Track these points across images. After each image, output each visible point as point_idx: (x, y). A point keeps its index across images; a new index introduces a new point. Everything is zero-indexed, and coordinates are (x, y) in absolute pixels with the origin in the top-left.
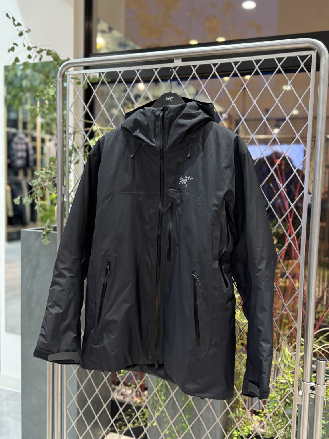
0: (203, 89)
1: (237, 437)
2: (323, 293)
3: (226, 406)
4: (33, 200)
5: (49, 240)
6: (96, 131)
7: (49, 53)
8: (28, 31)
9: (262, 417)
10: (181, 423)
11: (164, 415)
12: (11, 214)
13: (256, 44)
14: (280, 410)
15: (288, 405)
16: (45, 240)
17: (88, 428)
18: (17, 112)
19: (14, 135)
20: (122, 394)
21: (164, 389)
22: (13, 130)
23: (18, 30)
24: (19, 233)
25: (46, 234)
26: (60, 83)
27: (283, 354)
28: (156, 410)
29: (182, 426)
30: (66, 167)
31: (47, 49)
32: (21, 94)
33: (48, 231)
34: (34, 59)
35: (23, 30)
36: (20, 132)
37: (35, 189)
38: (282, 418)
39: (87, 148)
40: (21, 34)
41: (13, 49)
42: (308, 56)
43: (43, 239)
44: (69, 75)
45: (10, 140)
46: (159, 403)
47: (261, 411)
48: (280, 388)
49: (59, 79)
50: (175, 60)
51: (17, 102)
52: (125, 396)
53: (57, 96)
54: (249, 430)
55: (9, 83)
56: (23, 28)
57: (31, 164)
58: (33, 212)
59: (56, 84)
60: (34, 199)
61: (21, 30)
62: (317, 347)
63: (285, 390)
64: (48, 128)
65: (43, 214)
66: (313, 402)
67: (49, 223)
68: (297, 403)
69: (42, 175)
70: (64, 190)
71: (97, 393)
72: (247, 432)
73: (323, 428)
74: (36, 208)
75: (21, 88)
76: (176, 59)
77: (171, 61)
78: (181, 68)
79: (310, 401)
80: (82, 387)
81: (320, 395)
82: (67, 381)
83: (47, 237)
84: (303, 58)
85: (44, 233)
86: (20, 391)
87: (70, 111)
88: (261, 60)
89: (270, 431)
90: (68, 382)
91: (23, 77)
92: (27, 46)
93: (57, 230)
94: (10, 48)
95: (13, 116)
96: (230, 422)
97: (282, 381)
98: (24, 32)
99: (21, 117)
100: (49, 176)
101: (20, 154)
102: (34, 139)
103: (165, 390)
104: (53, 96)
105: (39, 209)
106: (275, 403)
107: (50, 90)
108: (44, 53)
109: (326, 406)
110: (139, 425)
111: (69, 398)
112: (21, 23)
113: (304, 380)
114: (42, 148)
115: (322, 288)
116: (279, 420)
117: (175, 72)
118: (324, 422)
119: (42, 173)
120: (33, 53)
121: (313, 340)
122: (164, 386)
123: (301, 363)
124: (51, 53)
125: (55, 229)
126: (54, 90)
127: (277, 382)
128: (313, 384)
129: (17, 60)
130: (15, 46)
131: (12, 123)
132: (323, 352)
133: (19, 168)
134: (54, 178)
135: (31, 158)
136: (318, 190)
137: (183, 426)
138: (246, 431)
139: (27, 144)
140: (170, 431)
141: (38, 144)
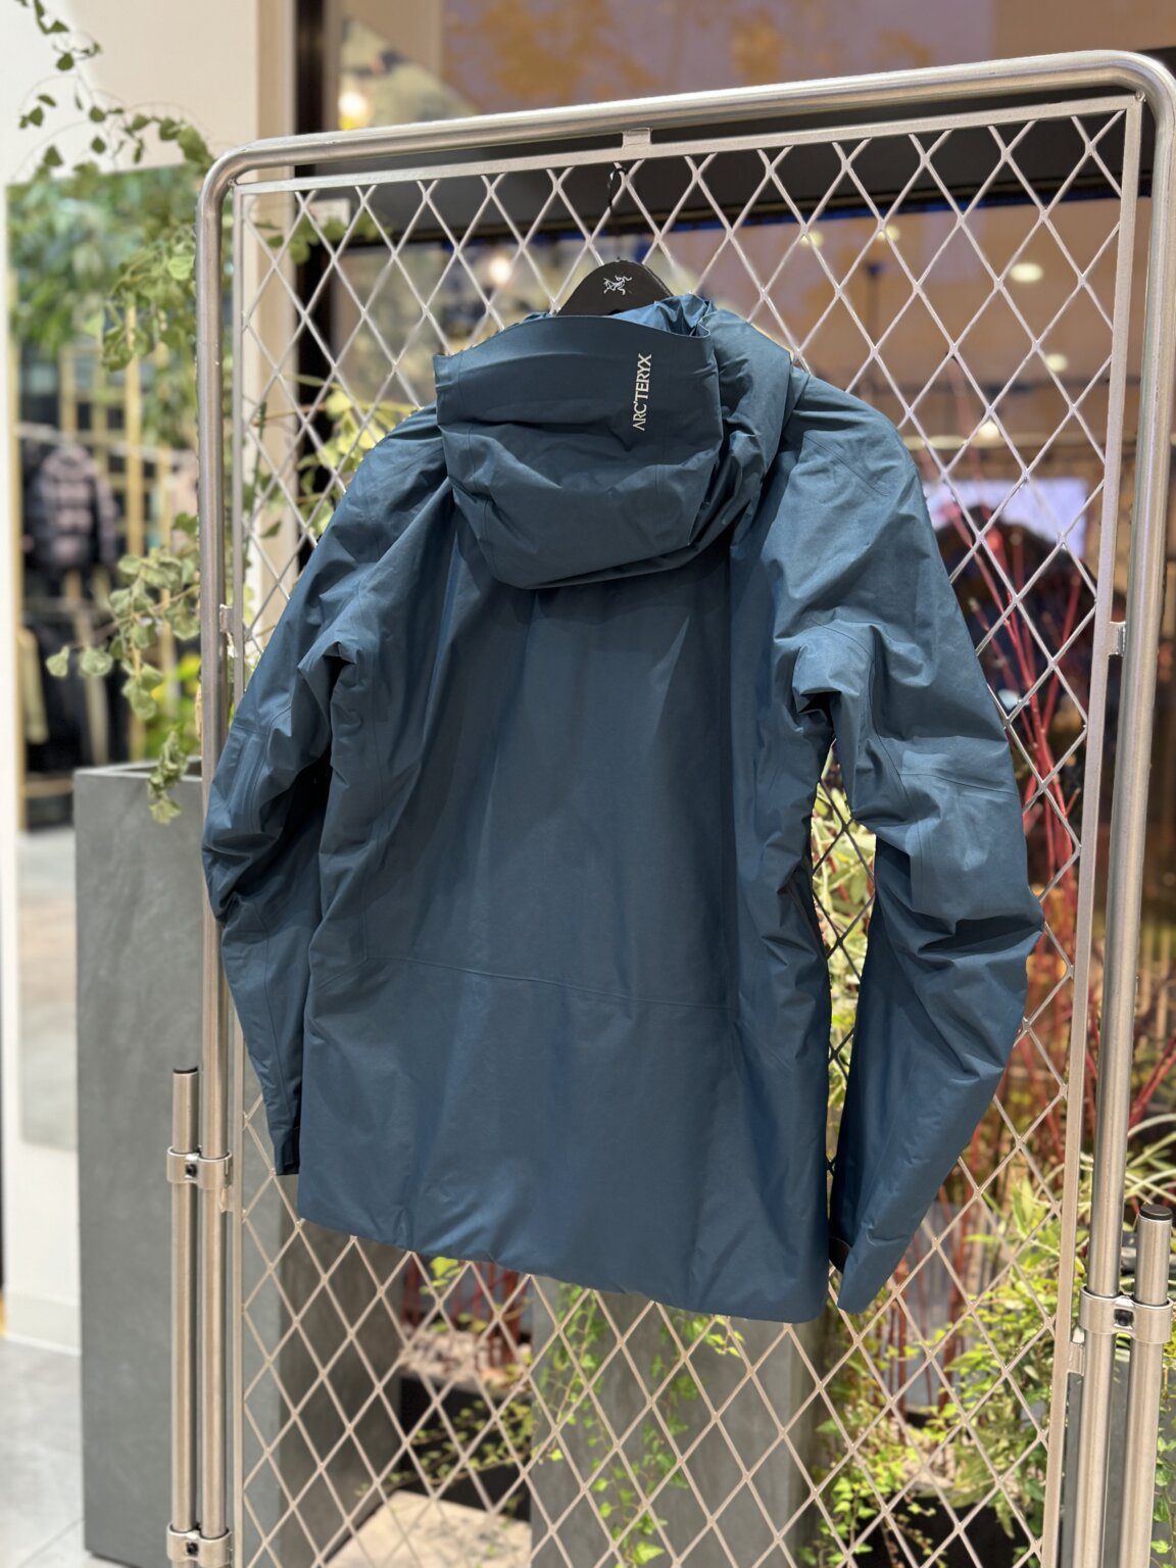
0: (729, 241)
1: (851, 1502)
2: (1155, 998)
3: (813, 1386)
4: (117, 664)
5: (174, 805)
6: (340, 416)
7: (168, 132)
8: (92, 50)
9: (940, 1429)
10: (651, 1452)
11: (589, 1423)
12: (38, 732)
13: (921, 76)
14: (1002, 1408)
15: (1031, 1387)
16: (161, 808)
17: (321, 1466)
18: (55, 365)
19: (47, 450)
20: (440, 1357)
21: (590, 1334)
22: (41, 433)
23: (55, 47)
24: (66, 801)
25: (162, 785)
26: (208, 225)
27: (1013, 1207)
28: (563, 1405)
29: (653, 1462)
30: (232, 544)
31: (162, 116)
32: (69, 299)
33: (172, 774)
34: (116, 153)
35: (74, 49)
36: (68, 438)
37: (123, 624)
38: (1009, 1432)
39: (309, 478)
40: (66, 63)
41: (36, 118)
42: (1113, 114)
43: (153, 803)
44: (242, 196)
45: (31, 470)
46: (572, 1383)
47: (934, 1409)
48: (1004, 1328)
49: (205, 212)
50: (628, 135)
51: (53, 330)
52: (452, 1365)
53: (197, 286)
54: (894, 1478)
55: (26, 259)
56: (72, 42)
57: (108, 553)
58: (117, 707)
59: (194, 239)
60: (118, 657)
61: (66, 49)
62: (1134, 1183)
63: (1020, 1334)
64: (167, 422)
65: (150, 710)
66: (1122, 1379)
67: (174, 744)
68: (1069, 1371)
69: (147, 573)
70: (225, 616)
71: (351, 1344)
72: (887, 1485)
73: (1159, 1467)
74: (129, 689)
75: (69, 278)
76: (629, 132)
77: (614, 141)
78: (650, 164)
79: (1112, 1373)
80: (296, 1320)
81: (1150, 1340)
82: (243, 1301)
83: (169, 795)
84: (1093, 123)
85: (157, 779)
86: (74, 1350)
87: (247, 330)
88: (939, 133)
89: (967, 1481)
90: (246, 1305)
91: (77, 235)
92: (87, 106)
93: (203, 773)
94: (27, 111)
95: (41, 381)
96: (824, 1449)
97: (1010, 1305)
98: (76, 55)
99: (70, 387)
100: (172, 576)
101: (67, 519)
102: (117, 465)
103: (593, 1337)
104: (184, 286)
105: (138, 694)
106: (984, 1382)
107: (175, 261)
108: (151, 133)
109: (1169, 1388)
110: (499, 1462)
111: (252, 1361)
112: (65, 20)
113: (1092, 1287)
114: (147, 499)
115: (1153, 984)
116: (998, 1441)
117: (626, 182)
118: (1162, 1446)
119: (147, 567)
120: (110, 130)
121: (1125, 1156)
122: (589, 1323)
123: (1078, 1240)
124: (175, 129)
125: (195, 769)
126: (188, 262)
127: (991, 1309)
128: (1125, 1303)
129: (52, 158)
130: (46, 108)
131: (38, 408)
132: (1158, 1199)
133: (65, 570)
134: (187, 586)
135: (108, 534)
136: (1147, 604)
137: (658, 1463)
138: (881, 1480)
139: (91, 482)
140: (613, 1481)
141: (133, 483)
